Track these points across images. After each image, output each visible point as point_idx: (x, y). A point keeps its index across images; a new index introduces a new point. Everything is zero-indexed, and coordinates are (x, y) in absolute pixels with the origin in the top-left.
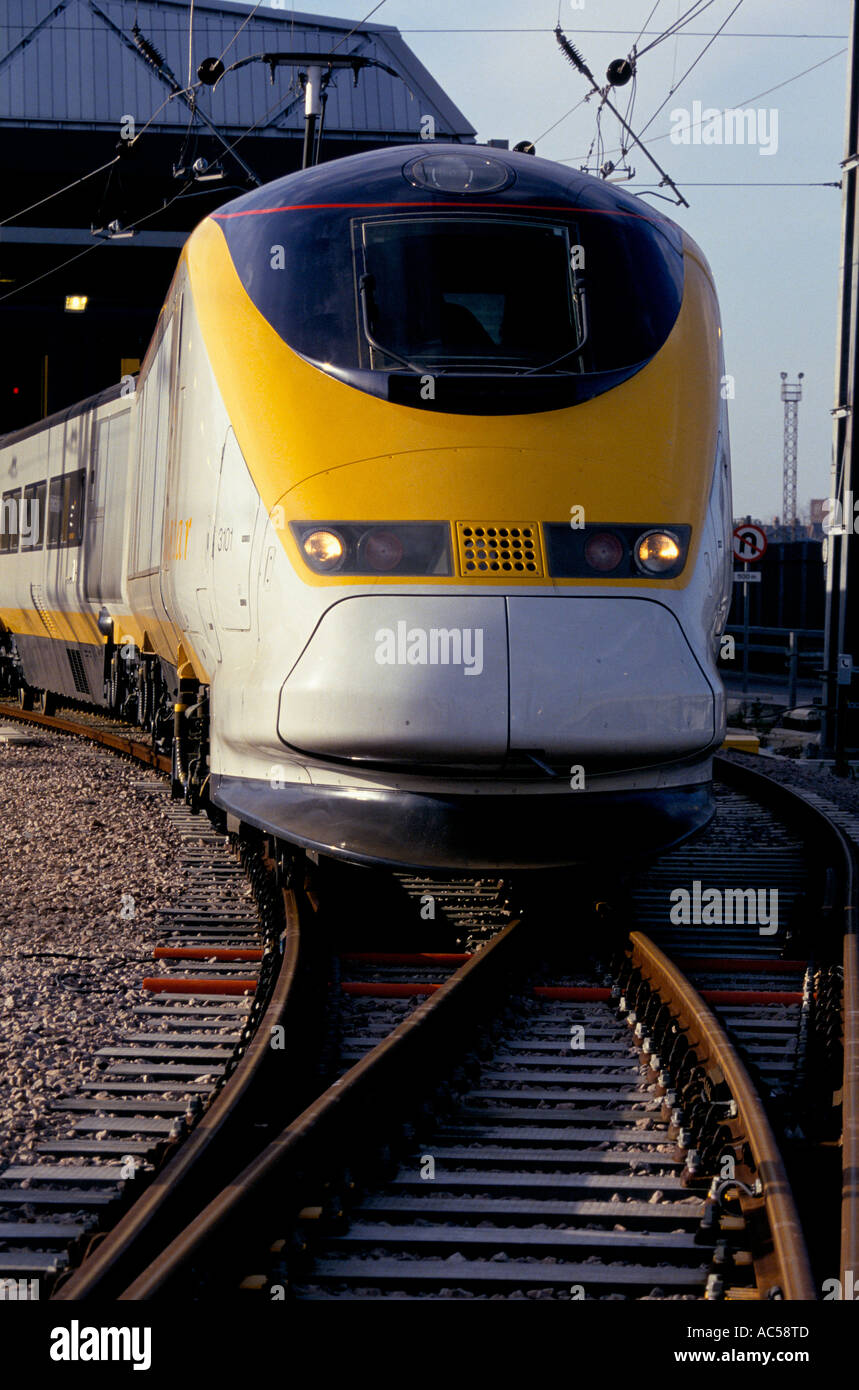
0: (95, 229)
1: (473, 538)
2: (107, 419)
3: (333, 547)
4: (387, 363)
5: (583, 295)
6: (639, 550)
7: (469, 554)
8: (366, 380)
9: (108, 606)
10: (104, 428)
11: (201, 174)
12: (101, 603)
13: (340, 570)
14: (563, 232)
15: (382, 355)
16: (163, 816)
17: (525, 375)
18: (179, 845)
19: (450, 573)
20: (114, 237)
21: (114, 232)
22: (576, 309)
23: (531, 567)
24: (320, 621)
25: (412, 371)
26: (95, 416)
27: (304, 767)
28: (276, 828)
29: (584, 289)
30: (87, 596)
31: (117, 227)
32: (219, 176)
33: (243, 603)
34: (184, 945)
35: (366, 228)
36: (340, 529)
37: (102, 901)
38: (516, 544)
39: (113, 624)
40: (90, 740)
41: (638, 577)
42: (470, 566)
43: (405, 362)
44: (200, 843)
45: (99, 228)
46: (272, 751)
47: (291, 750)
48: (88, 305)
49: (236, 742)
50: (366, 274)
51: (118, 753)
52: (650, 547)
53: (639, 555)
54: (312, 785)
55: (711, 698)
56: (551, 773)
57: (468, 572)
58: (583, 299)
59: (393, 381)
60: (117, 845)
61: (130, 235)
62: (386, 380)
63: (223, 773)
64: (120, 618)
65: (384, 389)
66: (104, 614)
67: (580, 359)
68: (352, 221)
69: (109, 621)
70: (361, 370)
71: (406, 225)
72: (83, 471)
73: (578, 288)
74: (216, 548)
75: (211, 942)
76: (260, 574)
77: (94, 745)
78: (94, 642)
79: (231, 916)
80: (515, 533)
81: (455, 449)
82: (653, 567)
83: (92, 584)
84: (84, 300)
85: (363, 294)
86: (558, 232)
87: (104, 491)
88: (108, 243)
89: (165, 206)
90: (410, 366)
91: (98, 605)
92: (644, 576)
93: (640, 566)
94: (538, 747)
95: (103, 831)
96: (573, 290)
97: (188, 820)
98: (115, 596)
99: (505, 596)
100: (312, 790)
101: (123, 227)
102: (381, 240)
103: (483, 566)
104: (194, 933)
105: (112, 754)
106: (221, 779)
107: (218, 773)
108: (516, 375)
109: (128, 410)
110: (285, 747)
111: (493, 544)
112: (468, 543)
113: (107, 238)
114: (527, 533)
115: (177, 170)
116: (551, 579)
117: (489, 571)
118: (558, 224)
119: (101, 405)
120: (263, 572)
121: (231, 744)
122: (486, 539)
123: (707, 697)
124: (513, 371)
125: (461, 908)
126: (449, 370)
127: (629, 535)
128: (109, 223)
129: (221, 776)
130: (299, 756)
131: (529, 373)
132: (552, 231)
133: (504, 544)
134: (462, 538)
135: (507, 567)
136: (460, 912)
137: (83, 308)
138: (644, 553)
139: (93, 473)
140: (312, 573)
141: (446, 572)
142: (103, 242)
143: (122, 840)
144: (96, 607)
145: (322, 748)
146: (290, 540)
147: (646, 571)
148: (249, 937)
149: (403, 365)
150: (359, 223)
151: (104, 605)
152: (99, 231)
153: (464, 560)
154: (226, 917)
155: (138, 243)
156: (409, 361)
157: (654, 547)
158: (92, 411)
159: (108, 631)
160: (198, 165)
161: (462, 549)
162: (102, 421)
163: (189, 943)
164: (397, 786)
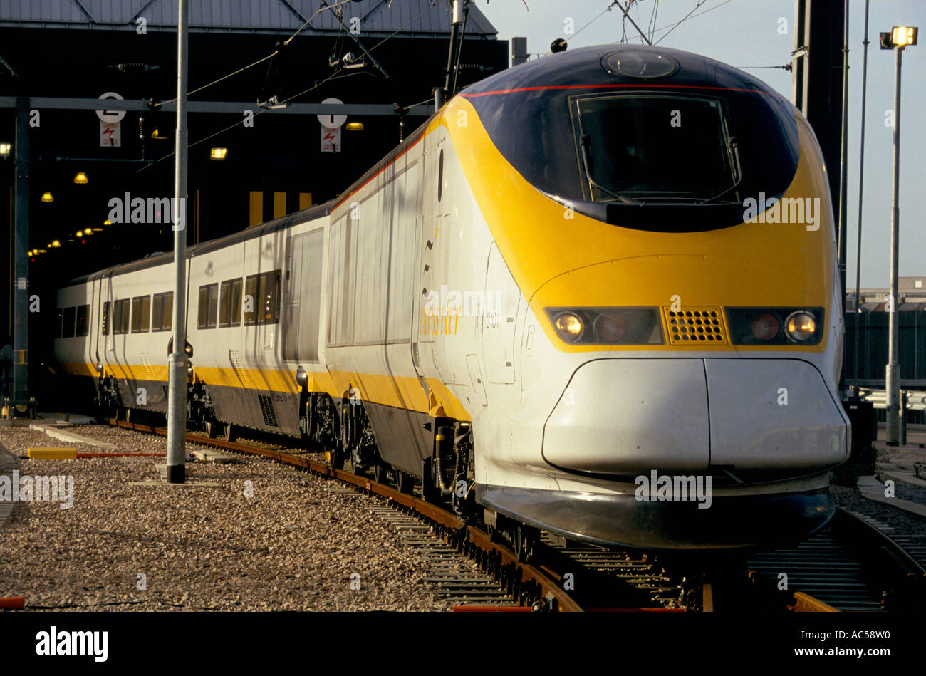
0: (260, 102)
1: (677, 318)
2: (302, 235)
3: (575, 326)
4: (603, 197)
5: (736, 149)
6: (788, 326)
7: (675, 330)
8: (590, 209)
9: (305, 365)
10: (298, 242)
11: (349, 63)
12: (298, 363)
13: (580, 341)
14: (717, 105)
15: (599, 191)
16: (371, 512)
17: (701, 204)
18: (397, 533)
19: (663, 343)
20: (273, 107)
21: (273, 104)
22: (731, 158)
23: (719, 338)
24: (571, 378)
25: (621, 201)
26: (289, 233)
27: (555, 478)
28: (536, 521)
29: (736, 144)
30: (284, 357)
31: (276, 101)
32: (361, 65)
33: (509, 364)
34: (462, 604)
35: (580, 103)
36: (581, 313)
37: (377, 573)
38: (707, 322)
39: (307, 378)
40: (271, 459)
41: (788, 344)
42: (677, 338)
43: (617, 196)
44: (411, 531)
45: (263, 101)
46: (534, 469)
47: (551, 467)
48: (227, 155)
49: (502, 461)
50: (583, 135)
51: (299, 468)
52: (795, 324)
53: (788, 329)
54: (560, 491)
55: (845, 428)
56: (739, 481)
57: (676, 342)
58: (736, 150)
59: (610, 209)
60: (355, 534)
61: (284, 106)
62: (605, 209)
63: (488, 483)
64: (315, 374)
65: (604, 215)
66: (300, 371)
67: (737, 193)
68: (569, 98)
69: (304, 376)
70: (584, 202)
71: (607, 101)
72: (280, 271)
73: (732, 143)
74: (485, 326)
75: (479, 601)
76: (522, 344)
77: (275, 463)
78: (287, 391)
79: (479, 583)
80: (705, 314)
81: (657, 256)
82: (798, 336)
83: (290, 350)
84: (224, 151)
85: (583, 148)
86: (713, 104)
87: (299, 285)
88: (268, 112)
89: (316, 86)
90: (620, 198)
91: (295, 365)
92: (792, 343)
93: (789, 337)
94: (729, 464)
95: (339, 523)
96: (728, 145)
97: (388, 515)
98: (312, 357)
99: (703, 358)
100: (560, 495)
101: (280, 101)
102: (589, 111)
103: (685, 338)
104: (461, 595)
105: (294, 468)
106: (485, 487)
107: (485, 483)
108: (695, 204)
109: (322, 228)
110: (547, 465)
111: (691, 322)
112: (673, 321)
113: (267, 108)
114: (714, 314)
115: (332, 61)
116: (733, 346)
117: (690, 341)
118: (714, 99)
119: (294, 225)
120: (525, 342)
121: (498, 463)
122: (686, 319)
123: (842, 427)
124: (693, 202)
125: (629, 576)
126: (648, 201)
127: (782, 314)
128: (270, 98)
129: (487, 485)
130: (557, 472)
131: (704, 203)
132: (709, 103)
133: (698, 322)
134: (669, 318)
135: (702, 338)
136: (633, 578)
137: (223, 157)
138: (792, 328)
139: (288, 273)
140: (564, 344)
141: (660, 342)
142: (263, 111)
143: (356, 530)
144: (293, 367)
145: (572, 466)
146: (546, 321)
147: (792, 340)
148: (500, 598)
149: (615, 198)
150: (574, 99)
151: (300, 365)
152: (263, 104)
153: (672, 334)
154: (475, 583)
155: (290, 112)
156: (619, 195)
157: (798, 324)
158: (286, 230)
159: (304, 383)
160: (348, 57)
161: (670, 326)
162: (296, 236)
163: (465, 602)
164: (624, 491)
